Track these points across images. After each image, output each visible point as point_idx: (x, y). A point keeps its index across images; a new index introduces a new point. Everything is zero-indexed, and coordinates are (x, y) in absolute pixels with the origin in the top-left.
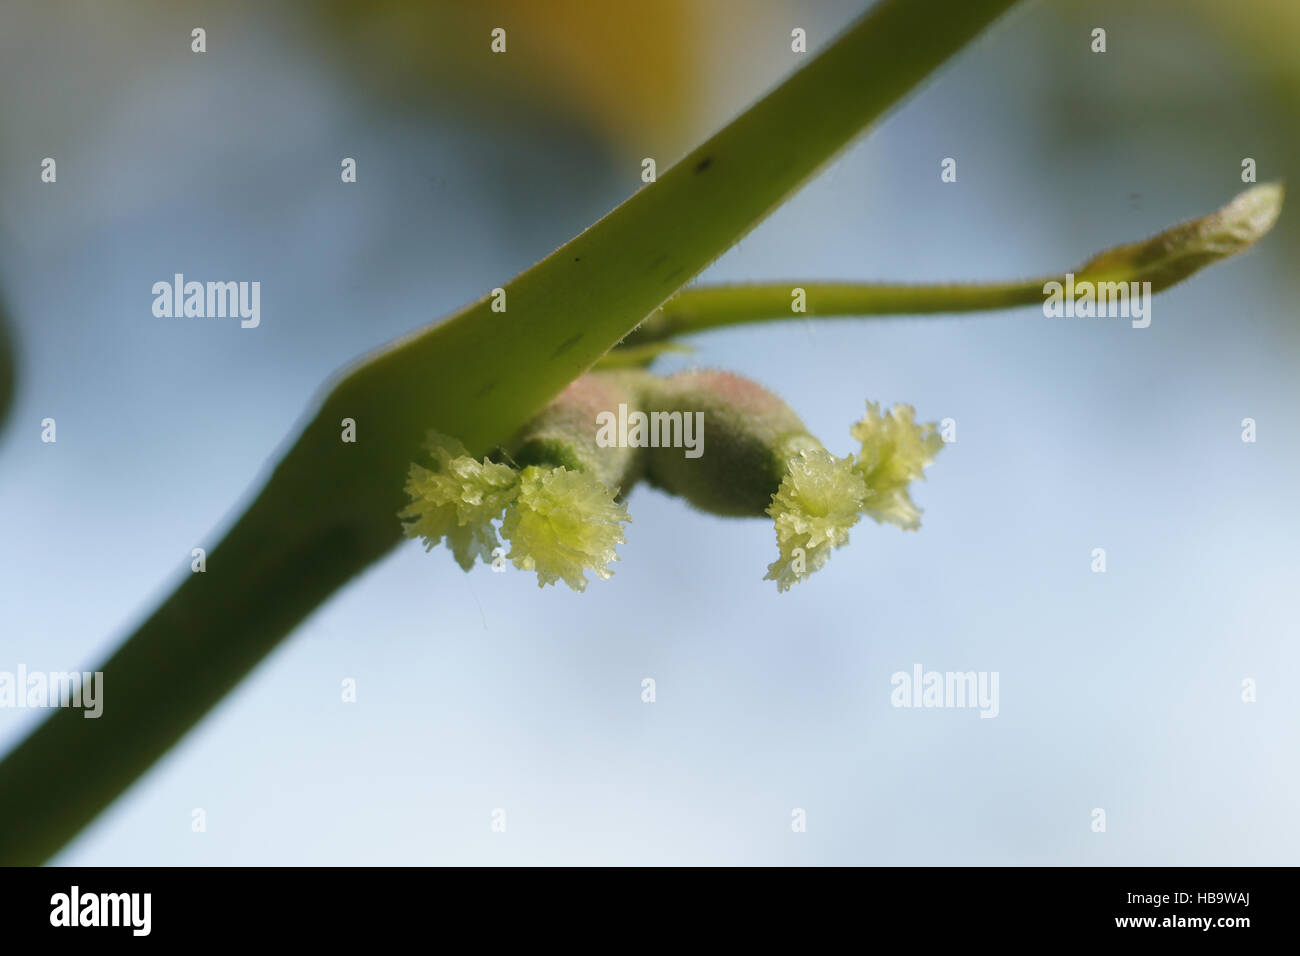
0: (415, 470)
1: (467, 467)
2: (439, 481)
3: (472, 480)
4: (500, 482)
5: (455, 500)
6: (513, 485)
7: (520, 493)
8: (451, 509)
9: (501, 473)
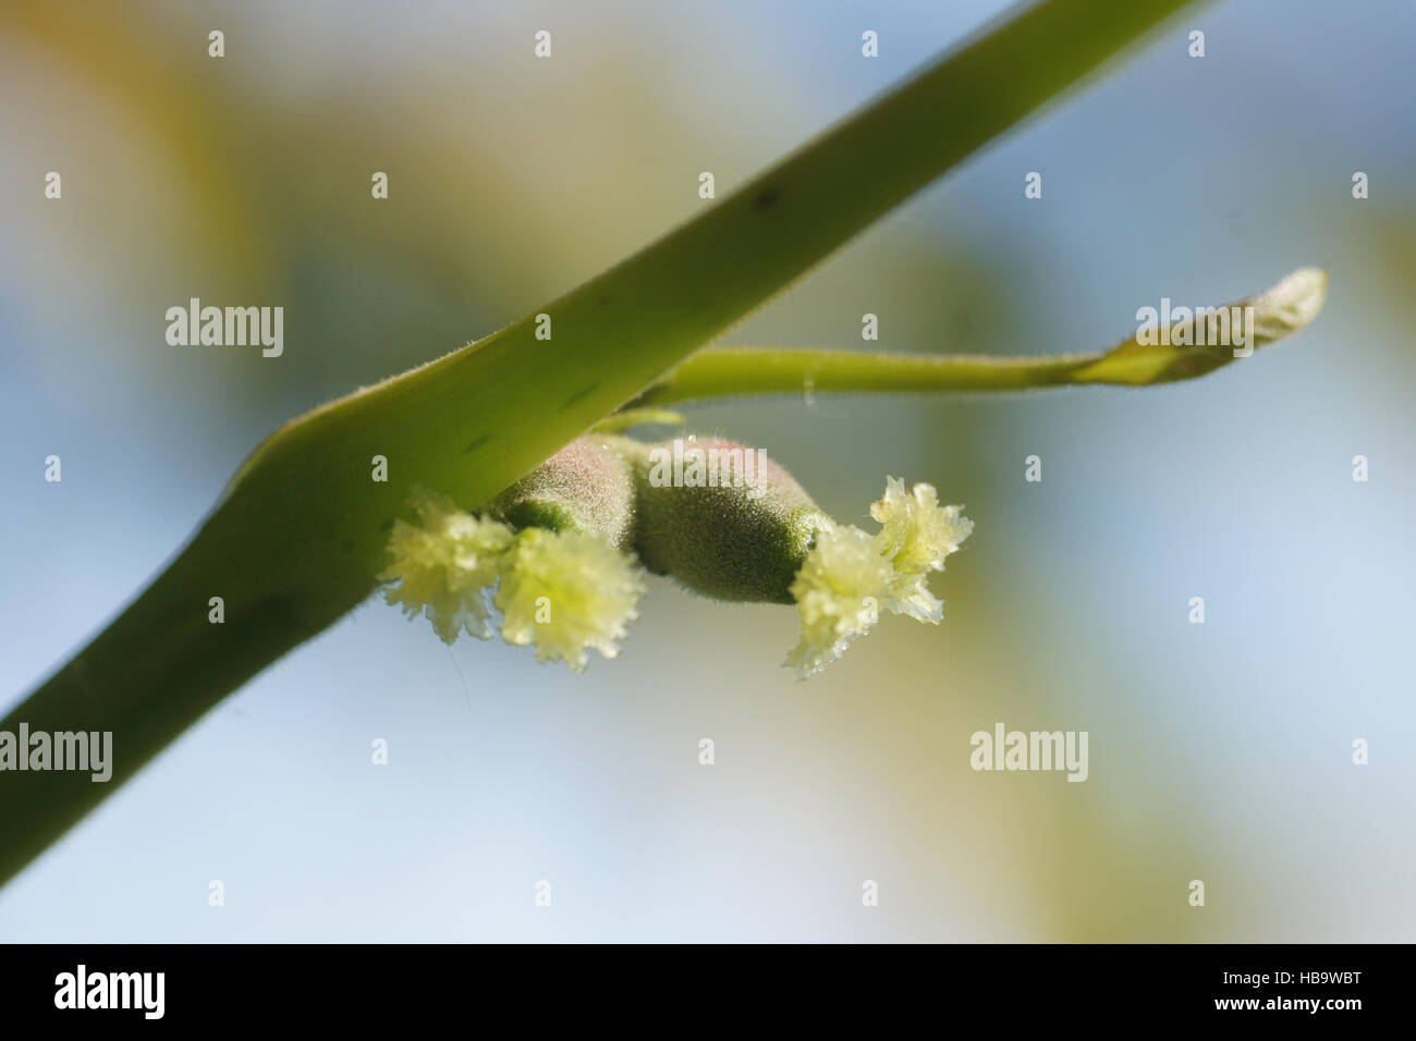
0: (400, 528)
1: (460, 527)
2: (429, 541)
3: (464, 541)
4: (494, 544)
5: (446, 562)
6: (507, 549)
7: (516, 558)
8: (441, 573)
9: (497, 536)
